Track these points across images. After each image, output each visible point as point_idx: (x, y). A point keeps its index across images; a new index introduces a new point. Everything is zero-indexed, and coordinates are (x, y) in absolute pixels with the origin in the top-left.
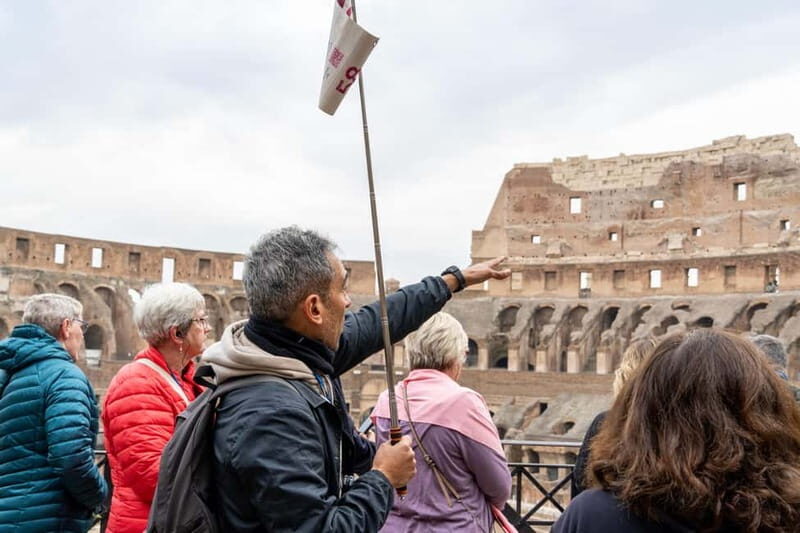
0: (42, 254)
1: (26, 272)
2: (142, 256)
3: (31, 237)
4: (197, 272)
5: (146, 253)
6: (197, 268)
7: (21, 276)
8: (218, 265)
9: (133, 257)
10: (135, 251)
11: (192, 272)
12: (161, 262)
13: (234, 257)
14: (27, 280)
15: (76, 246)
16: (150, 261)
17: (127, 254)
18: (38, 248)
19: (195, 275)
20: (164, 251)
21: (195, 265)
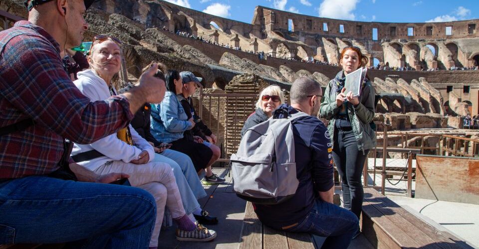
0: (318, 27)
1: (311, 35)
2: (362, 27)
3: (312, 19)
4: (389, 33)
5: (364, 25)
6: (389, 32)
7: (310, 36)
8: (400, 29)
9: (358, 28)
10: (359, 24)
11: (387, 34)
12: (372, 30)
13: (408, 25)
14: (312, 38)
15: (332, 23)
16: (366, 30)
17: (355, 26)
18: (316, 24)
19: (388, 35)
20: (372, 24)
21: (388, 30)
